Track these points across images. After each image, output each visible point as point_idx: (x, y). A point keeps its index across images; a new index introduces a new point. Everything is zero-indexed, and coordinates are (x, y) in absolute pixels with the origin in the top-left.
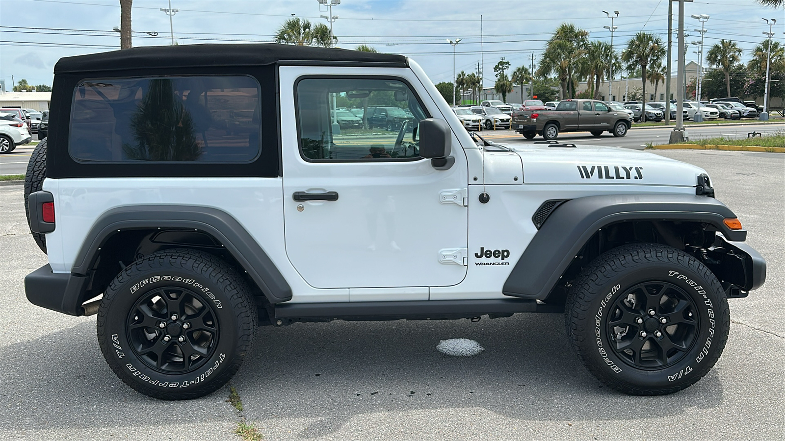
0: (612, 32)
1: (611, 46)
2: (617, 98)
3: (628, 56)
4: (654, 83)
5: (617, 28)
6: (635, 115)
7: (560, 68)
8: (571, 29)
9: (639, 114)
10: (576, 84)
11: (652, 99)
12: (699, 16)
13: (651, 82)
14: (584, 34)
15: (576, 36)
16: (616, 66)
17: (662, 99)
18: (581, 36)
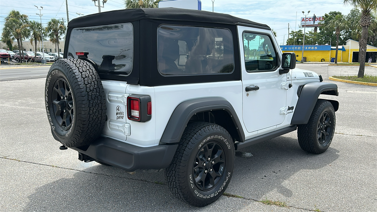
0: (41, 17)
1: (41, 24)
2: (32, 50)
3: (49, 29)
4: (54, 43)
5: (43, 15)
6: (55, 59)
7: (16, 33)
8: (18, 13)
9: (57, 58)
10: (12, 42)
11: (51, 51)
12: (79, 13)
13: (53, 43)
14: (25, 17)
15: (22, 17)
16: (44, 34)
17: (56, 51)
18: (24, 17)
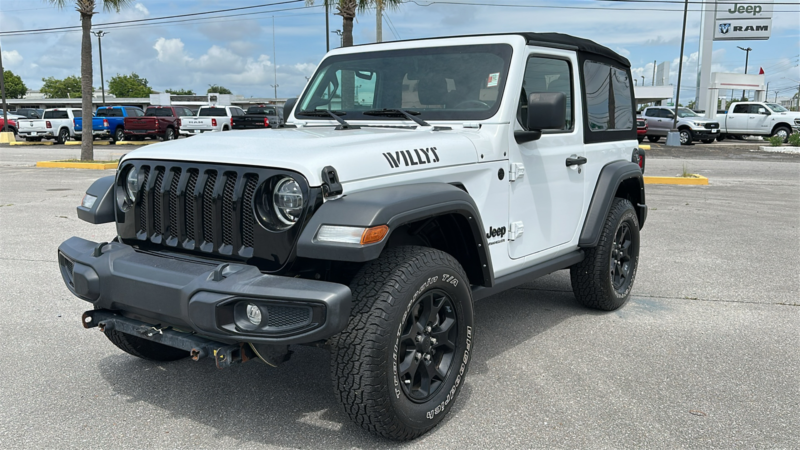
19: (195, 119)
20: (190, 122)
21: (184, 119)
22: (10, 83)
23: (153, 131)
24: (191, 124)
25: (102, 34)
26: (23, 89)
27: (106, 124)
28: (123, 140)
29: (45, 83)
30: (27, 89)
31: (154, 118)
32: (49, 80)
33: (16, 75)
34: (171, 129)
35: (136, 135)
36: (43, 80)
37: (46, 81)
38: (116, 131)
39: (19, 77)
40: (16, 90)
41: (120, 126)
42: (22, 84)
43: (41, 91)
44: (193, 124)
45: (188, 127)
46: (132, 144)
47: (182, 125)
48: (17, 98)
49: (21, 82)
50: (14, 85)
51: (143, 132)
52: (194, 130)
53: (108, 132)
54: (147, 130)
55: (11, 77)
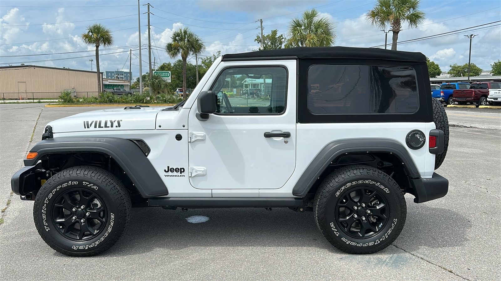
19: (499, 91)
20: (495, 93)
21: (491, 91)
22: (432, 69)
23: (470, 99)
24: (496, 94)
25: (473, 36)
26: (439, 72)
27: (442, 94)
28: (453, 104)
29: (451, 68)
30: (441, 72)
31: (472, 90)
32: (454, 66)
33: (436, 64)
34: (484, 98)
35: (459, 101)
36: (450, 67)
37: (452, 66)
38: (448, 99)
39: (438, 65)
40: (435, 73)
41: (451, 95)
42: (439, 69)
43: (448, 73)
44: (497, 94)
45: (494, 96)
46: (456, 107)
47: (490, 95)
48: (435, 77)
49: (438, 68)
50: (434, 69)
51: (464, 99)
52: (497, 98)
53: (443, 99)
54: (466, 98)
55: (433, 65)
